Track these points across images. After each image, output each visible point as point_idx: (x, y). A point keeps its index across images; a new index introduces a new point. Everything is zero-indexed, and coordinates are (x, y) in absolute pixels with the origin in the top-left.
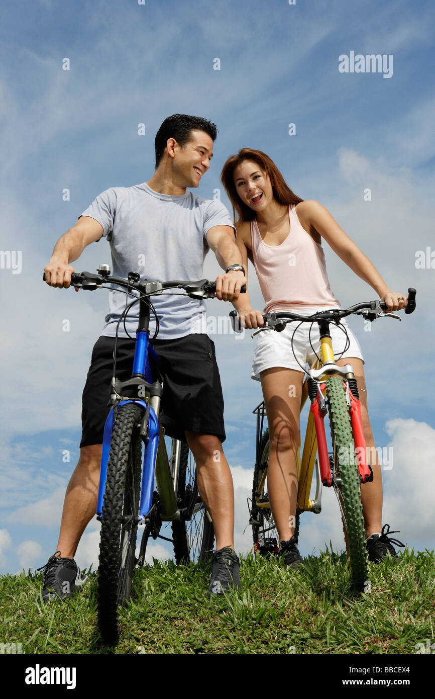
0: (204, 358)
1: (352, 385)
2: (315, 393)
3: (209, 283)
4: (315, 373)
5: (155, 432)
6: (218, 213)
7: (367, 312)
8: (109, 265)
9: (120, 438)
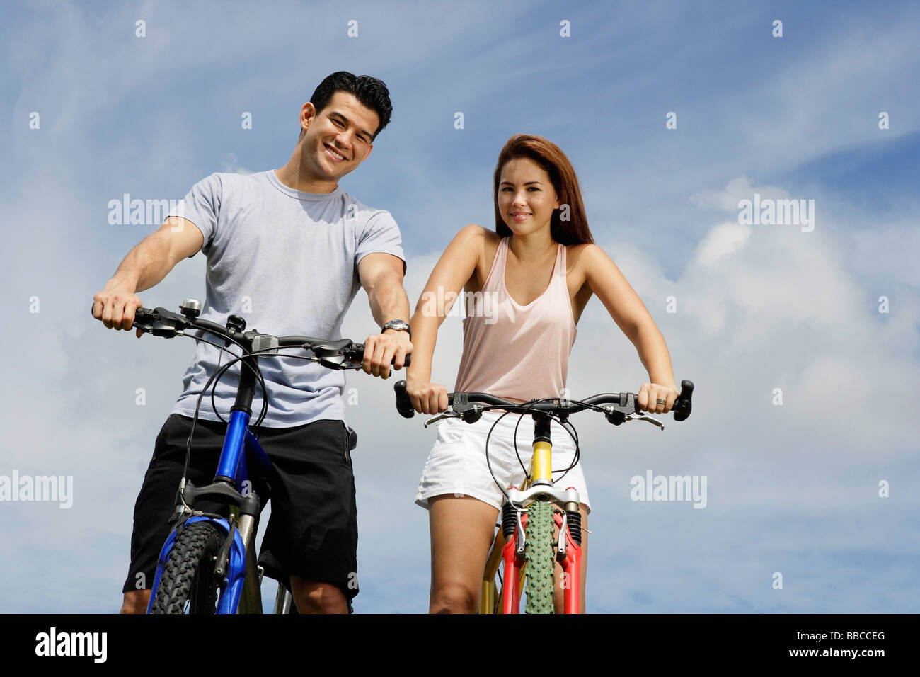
0: (336, 460)
1: (572, 522)
2: (513, 528)
3: (354, 346)
4: (516, 496)
5: (239, 572)
6: (386, 231)
7: (612, 409)
8: (200, 301)
9: (174, 582)
